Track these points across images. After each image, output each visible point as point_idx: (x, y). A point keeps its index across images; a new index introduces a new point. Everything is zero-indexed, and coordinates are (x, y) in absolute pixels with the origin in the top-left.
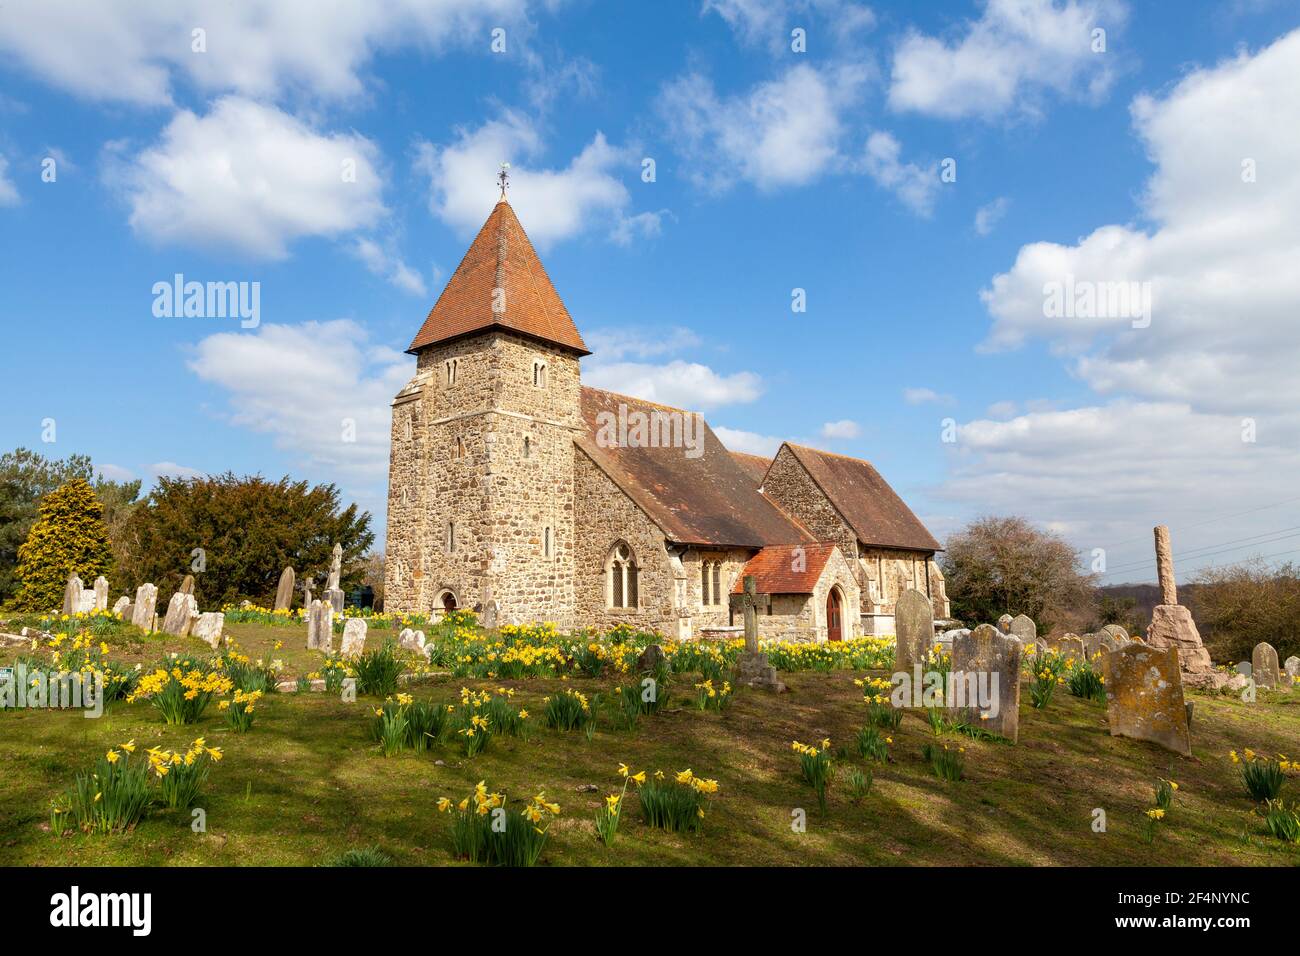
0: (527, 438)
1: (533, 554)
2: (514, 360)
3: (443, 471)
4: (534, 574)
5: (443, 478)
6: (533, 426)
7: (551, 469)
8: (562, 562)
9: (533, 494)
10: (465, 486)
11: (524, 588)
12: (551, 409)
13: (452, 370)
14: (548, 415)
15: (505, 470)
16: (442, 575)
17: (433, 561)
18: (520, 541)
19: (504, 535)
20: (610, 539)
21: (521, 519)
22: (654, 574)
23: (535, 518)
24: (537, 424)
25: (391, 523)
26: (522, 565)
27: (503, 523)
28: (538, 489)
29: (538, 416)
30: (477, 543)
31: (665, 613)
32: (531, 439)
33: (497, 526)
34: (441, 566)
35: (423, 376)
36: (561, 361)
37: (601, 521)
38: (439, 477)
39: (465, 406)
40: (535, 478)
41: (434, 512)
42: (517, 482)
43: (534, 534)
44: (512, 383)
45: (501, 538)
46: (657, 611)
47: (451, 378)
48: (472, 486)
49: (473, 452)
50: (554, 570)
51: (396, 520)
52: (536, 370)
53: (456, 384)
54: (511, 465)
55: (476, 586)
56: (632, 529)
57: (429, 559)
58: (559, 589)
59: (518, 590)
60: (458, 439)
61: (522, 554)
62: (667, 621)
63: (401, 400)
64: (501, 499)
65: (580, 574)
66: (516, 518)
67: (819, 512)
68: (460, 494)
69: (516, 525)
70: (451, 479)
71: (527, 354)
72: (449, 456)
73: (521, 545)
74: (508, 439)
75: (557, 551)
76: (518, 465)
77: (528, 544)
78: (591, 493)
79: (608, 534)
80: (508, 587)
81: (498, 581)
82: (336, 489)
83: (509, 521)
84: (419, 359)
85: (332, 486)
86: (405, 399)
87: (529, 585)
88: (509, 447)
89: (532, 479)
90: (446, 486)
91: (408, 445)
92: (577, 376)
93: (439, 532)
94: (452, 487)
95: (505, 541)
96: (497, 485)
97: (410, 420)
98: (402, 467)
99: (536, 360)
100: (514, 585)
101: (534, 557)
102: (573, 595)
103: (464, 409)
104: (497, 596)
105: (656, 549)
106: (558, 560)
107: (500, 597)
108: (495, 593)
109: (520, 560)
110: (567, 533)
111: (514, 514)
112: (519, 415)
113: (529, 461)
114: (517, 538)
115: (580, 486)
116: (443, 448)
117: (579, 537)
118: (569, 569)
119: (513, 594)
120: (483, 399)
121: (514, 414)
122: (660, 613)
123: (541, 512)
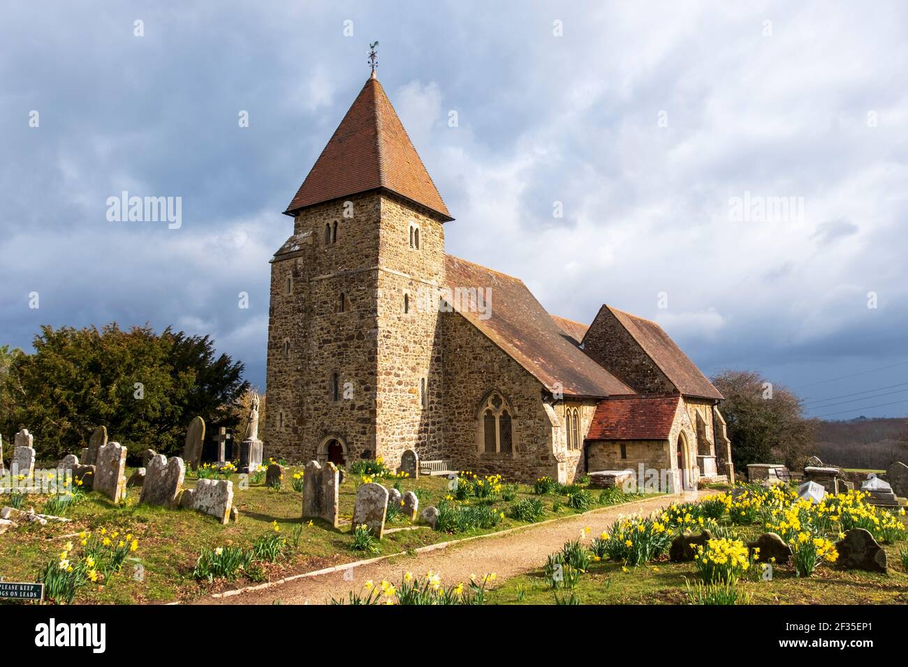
0: (406, 295)
1: (412, 403)
2: (395, 222)
3: (325, 325)
4: (413, 422)
5: (325, 331)
6: (411, 284)
7: (424, 324)
8: (434, 410)
9: (411, 346)
10: (350, 338)
11: (405, 435)
12: (423, 269)
13: (332, 230)
14: (422, 275)
15: (390, 324)
16: (326, 422)
17: (316, 409)
18: (402, 391)
19: (389, 386)
20: (482, 389)
21: (402, 370)
22: (530, 422)
23: (413, 369)
24: (413, 282)
25: (272, 374)
26: (403, 413)
27: (388, 374)
28: (415, 342)
29: (413, 274)
30: (365, 393)
31: (542, 458)
32: (409, 296)
33: (384, 376)
34: (326, 414)
35: (302, 235)
36: (431, 225)
37: (472, 373)
38: (322, 329)
39: (348, 263)
40: (412, 332)
41: (316, 362)
42: (399, 336)
43: (412, 384)
44: (393, 243)
45: (387, 388)
46: (533, 457)
47: (332, 237)
48: (358, 338)
49: (358, 307)
50: (428, 418)
51: (277, 370)
52: (411, 232)
53: (338, 243)
54: (393, 319)
55: (364, 433)
56: (506, 380)
57: (312, 407)
58: (432, 435)
59: (401, 436)
60: (342, 294)
61: (403, 403)
62: (545, 465)
63: (281, 257)
64: (387, 351)
65: (451, 420)
66: (399, 368)
67: (637, 366)
68: (345, 346)
69: (398, 376)
70: (334, 332)
71: (404, 218)
72: (332, 310)
73: (402, 394)
74: (391, 295)
75: (430, 400)
76: (399, 319)
77: (408, 394)
78: (461, 347)
79: (479, 384)
80: (393, 434)
81: (385, 428)
82: (209, 340)
83: (393, 372)
84: (296, 221)
85: (207, 337)
86: (285, 256)
87: (409, 432)
88: (392, 302)
89: (410, 333)
90: (329, 338)
91: (289, 299)
92: (442, 240)
93: (323, 381)
94: (336, 340)
95: (390, 391)
96: (383, 338)
97: (291, 277)
98: (284, 320)
99: (412, 224)
100: (397, 432)
101: (413, 405)
102: (443, 441)
103: (347, 266)
104: (384, 443)
105: (532, 399)
106: (431, 409)
107: (387, 444)
108: (383, 440)
109: (402, 408)
110: (438, 383)
111: (397, 365)
112: (399, 273)
113: (408, 316)
114: (399, 387)
115: (449, 340)
116: (325, 303)
117: (448, 386)
118: (439, 417)
119: (396, 441)
120: (367, 257)
121: (394, 272)
122: (537, 458)
123: (418, 364)
